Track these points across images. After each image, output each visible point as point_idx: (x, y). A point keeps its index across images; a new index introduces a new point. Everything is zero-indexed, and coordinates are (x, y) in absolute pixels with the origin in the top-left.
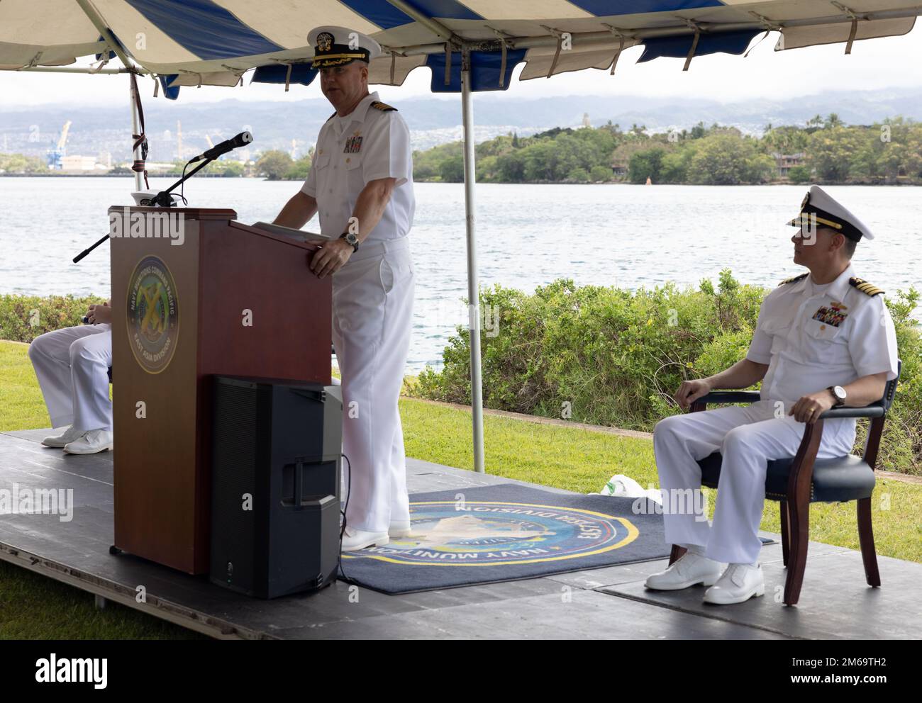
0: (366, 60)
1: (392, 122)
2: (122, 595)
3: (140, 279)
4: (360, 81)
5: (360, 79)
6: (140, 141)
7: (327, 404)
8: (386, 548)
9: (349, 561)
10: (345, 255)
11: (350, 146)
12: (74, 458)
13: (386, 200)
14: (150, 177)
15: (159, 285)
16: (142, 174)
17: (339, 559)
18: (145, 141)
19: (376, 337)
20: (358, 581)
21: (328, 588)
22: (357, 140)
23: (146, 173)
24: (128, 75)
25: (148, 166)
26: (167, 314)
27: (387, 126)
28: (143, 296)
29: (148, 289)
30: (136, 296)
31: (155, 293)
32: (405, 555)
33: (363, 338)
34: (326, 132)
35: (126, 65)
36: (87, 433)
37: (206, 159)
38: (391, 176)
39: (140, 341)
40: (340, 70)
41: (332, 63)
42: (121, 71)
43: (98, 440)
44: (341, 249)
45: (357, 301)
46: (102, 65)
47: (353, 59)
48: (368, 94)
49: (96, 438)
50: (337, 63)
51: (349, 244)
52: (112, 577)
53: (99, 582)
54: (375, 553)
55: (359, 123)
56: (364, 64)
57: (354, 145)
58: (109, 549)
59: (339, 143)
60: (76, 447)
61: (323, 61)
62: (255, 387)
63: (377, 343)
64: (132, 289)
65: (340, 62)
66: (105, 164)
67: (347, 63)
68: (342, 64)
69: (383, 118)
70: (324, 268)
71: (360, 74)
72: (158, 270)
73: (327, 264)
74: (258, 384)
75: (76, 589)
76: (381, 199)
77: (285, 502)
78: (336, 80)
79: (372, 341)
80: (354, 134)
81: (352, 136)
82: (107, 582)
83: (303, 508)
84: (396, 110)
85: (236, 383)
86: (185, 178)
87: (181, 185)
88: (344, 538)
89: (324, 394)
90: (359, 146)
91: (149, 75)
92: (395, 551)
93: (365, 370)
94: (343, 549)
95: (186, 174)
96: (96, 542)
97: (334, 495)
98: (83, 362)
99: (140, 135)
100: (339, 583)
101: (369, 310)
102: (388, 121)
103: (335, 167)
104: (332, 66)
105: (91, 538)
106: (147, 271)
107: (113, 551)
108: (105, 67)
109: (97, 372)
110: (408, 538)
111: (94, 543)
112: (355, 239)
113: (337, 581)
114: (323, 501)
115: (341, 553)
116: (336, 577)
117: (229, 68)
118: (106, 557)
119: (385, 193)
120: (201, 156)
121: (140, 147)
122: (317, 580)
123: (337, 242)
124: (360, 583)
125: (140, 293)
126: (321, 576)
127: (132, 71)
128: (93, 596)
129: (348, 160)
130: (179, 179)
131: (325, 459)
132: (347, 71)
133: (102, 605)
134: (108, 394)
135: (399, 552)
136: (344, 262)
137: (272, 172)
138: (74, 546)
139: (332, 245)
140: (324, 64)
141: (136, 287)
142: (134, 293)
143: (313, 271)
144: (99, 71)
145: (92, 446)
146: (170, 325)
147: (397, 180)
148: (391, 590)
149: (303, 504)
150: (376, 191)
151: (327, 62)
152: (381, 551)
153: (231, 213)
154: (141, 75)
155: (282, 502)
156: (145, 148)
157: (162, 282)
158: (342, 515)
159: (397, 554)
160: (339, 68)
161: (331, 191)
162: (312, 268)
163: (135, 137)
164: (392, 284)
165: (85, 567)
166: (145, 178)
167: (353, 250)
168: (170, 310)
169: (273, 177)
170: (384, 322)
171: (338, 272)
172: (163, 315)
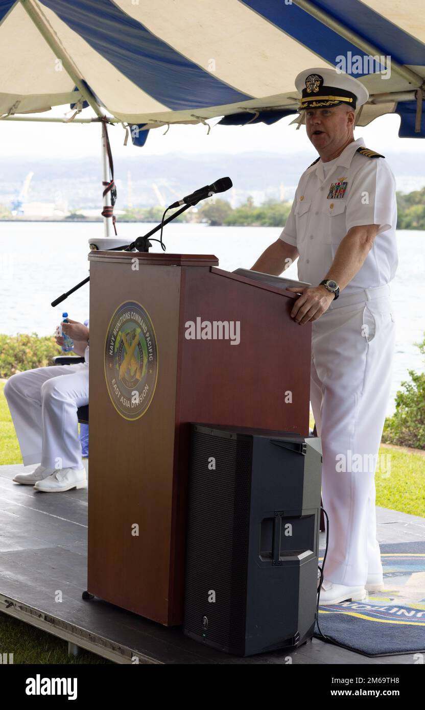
0: (353, 105)
1: (378, 169)
2: (96, 645)
3: (119, 324)
4: (346, 126)
5: (346, 124)
6: (109, 187)
7: (307, 456)
8: (359, 604)
9: (326, 618)
10: (326, 302)
11: (334, 192)
12: (44, 496)
13: (368, 247)
14: (119, 222)
15: (139, 330)
16: (111, 219)
17: (316, 616)
18: (114, 188)
19: (357, 387)
20: (334, 640)
21: (305, 646)
22: (341, 186)
23: (114, 218)
24: (100, 124)
25: (116, 212)
26: (145, 360)
27: (374, 172)
28: (122, 342)
29: (127, 334)
30: (114, 342)
31: (134, 339)
32: (381, 612)
33: (344, 388)
34: (308, 178)
35: (98, 114)
36: (57, 471)
37: (185, 205)
38: (375, 223)
39: (118, 387)
40: (326, 112)
41: (319, 105)
42: (93, 120)
43: (67, 479)
44: (321, 296)
45: (338, 350)
46: (76, 113)
47: (341, 102)
48: (352, 140)
49: (65, 477)
50: (325, 104)
51: (330, 291)
52: (86, 625)
53: (73, 630)
54: (349, 609)
55: (344, 168)
56: (351, 109)
57: (338, 190)
58: (82, 594)
59: (322, 189)
60: (46, 485)
61: (311, 102)
62: (235, 437)
63: (359, 393)
64: (111, 334)
65: (328, 104)
66: (63, 211)
67: (334, 105)
68: (330, 106)
69: (370, 164)
70: (304, 316)
71: (347, 117)
72: (137, 316)
73: (308, 312)
74: (238, 435)
75: (50, 635)
76: (363, 247)
77: (262, 556)
78: (322, 123)
79: (354, 391)
80: (338, 179)
81: (336, 181)
82: (81, 630)
83: (281, 563)
84: (383, 157)
85: (215, 432)
86: (164, 223)
87: (160, 230)
88: (322, 592)
89: (305, 446)
90: (344, 191)
91: (120, 124)
92: (368, 608)
93: (346, 420)
94: (320, 603)
95: (165, 219)
96: (69, 586)
97: (312, 550)
98: (53, 401)
99: (109, 182)
100: (315, 641)
101: (349, 360)
102: (376, 167)
103: (317, 213)
104: (319, 107)
105: (64, 582)
106: (127, 316)
107: (86, 597)
108: (78, 117)
109: (67, 412)
110: (381, 593)
111: (67, 588)
112: (335, 286)
113: (313, 639)
114: (301, 557)
115: (318, 607)
116: (313, 634)
117: (198, 117)
118: (79, 603)
119: (367, 240)
120: (181, 201)
121: (109, 193)
122: (294, 638)
123: (318, 289)
124: (337, 642)
125: (118, 339)
126: (298, 634)
127: (103, 120)
128: (66, 643)
129: (332, 206)
130: (157, 225)
131: (304, 513)
132: (333, 114)
133: (75, 652)
134: (76, 432)
135: (373, 609)
136: (326, 308)
137: (213, 219)
138: (47, 590)
139: (313, 292)
140: (311, 105)
141: (115, 333)
142: (113, 339)
143: (294, 319)
144: (72, 120)
145: (61, 484)
146: (148, 371)
147: (381, 226)
148: (370, 652)
149: (281, 559)
150: (358, 239)
151: (314, 103)
152: (354, 606)
153: (213, 259)
154: (112, 124)
155: (260, 557)
156: (114, 194)
157: (142, 328)
158: (319, 571)
159: (373, 611)
160: (326, 109)
161: (312, 237)
162: (293, 316)
163: (105, 183)
164: (375, 332)
165: (59, 613)
166: (114, 224)
167: (334, 297)
168: (149, 356)
169: (214, 224)
170: (365, 372)
171: (320, 319)
172: (142, 361)
